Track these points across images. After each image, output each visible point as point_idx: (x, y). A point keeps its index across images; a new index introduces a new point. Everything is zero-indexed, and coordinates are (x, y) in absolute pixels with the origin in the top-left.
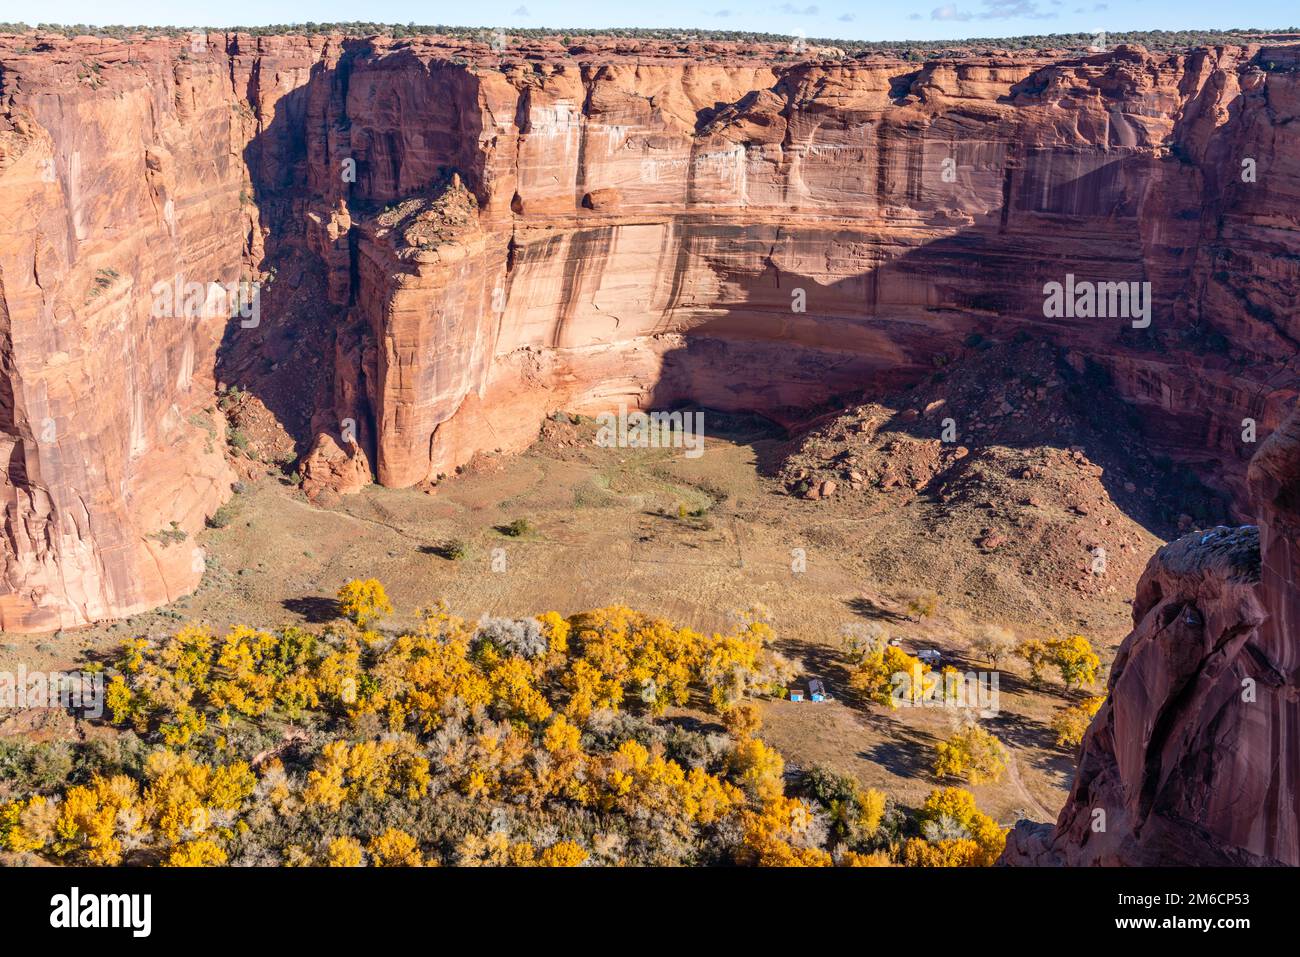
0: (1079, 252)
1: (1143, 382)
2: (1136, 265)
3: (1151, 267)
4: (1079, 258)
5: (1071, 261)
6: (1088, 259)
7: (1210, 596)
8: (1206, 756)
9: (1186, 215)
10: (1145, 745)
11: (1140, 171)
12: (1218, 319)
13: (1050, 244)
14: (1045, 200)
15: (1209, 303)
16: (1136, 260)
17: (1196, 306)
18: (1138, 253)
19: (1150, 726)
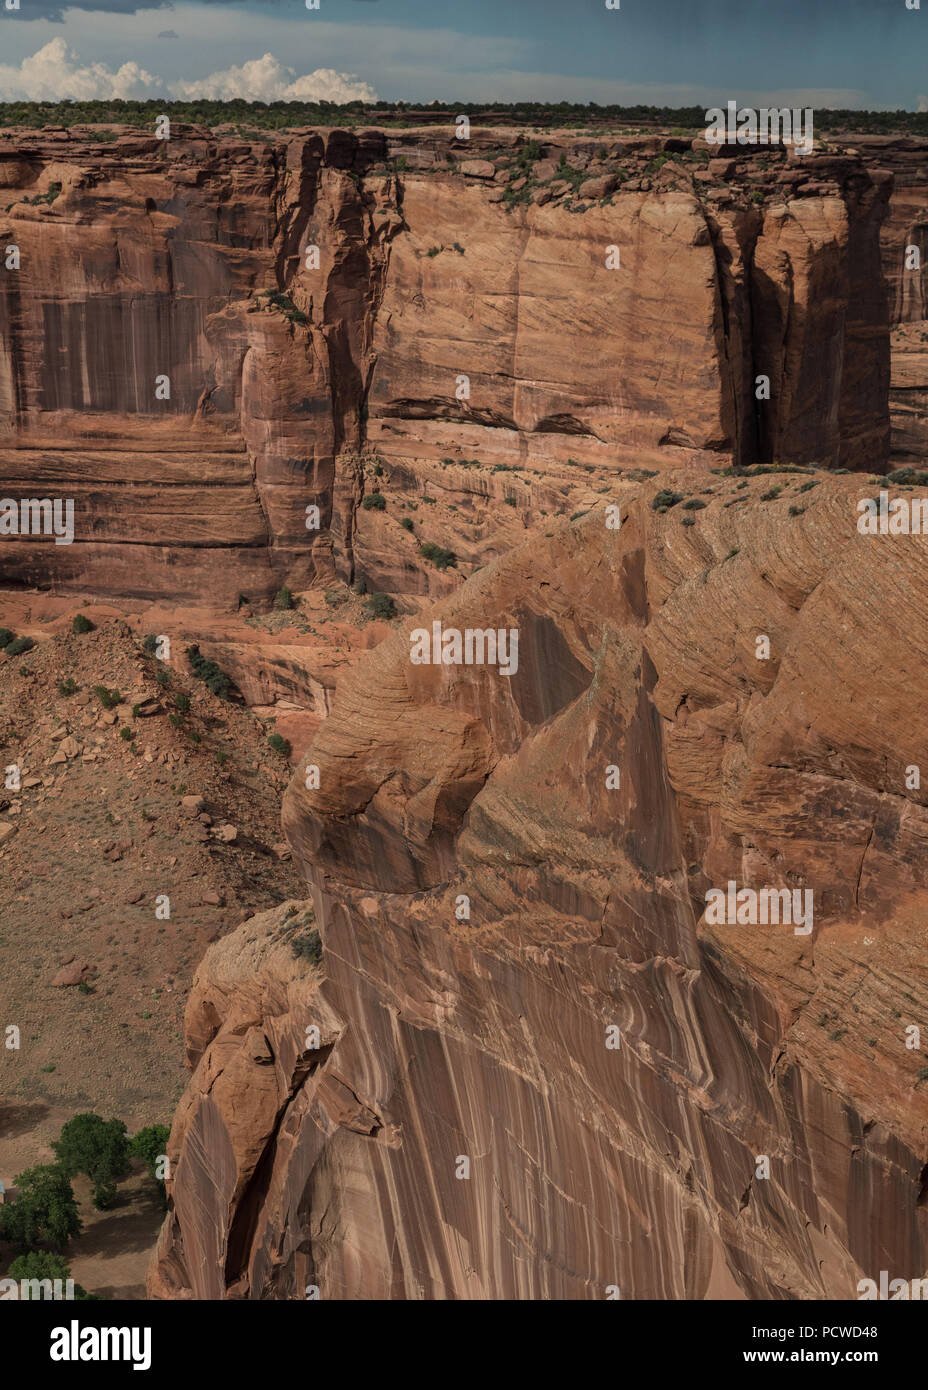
0: (152, 476)
1: (282, 681)
2: (247, 490)
3: (270, 494)
4: (156, 484)
5: (143, 491)
6: (170, 485)
7: (276, 1010)
8: (304, 1257)
9: (309, 406)
10: (221, 1262)
11: (230, 336)
12: (379, 571)
13: (105, 463)
14: (86, 390)
15: (362, 545)
16: (243, 484)
17: (345, 551)
18: (247, 472)
19: (223, 1231)
